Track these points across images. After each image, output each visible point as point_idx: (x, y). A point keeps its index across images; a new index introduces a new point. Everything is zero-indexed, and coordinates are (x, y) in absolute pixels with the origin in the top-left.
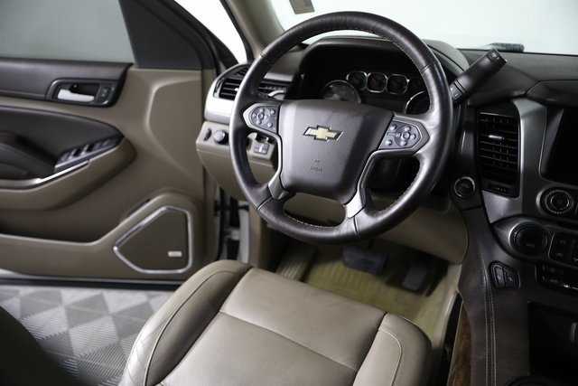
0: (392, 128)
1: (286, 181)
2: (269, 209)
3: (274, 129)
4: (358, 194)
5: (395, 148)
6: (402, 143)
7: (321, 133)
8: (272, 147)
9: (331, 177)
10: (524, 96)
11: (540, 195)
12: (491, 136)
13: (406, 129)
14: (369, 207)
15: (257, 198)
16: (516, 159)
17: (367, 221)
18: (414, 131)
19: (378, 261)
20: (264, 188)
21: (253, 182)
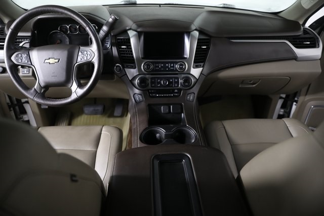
0: (80, 53)
1: (42, 84)
2: (38, 98)
3: (30, 63)
4: (74, 82)
5: (84, 61)
6: (85, 58)
7: (52, 61)
8: (31, 70)
9: (61, 78)
10: (130, 29)
11: (143, 65)
12: (122, 47)
13: (86, 53)
14: (80, 86)
15: (32, 94)
16: (132, 54)
17: (81, 92)
18: (89, 53)
19: (100, 108)
20: (33, 89)
21: (27, 88)
